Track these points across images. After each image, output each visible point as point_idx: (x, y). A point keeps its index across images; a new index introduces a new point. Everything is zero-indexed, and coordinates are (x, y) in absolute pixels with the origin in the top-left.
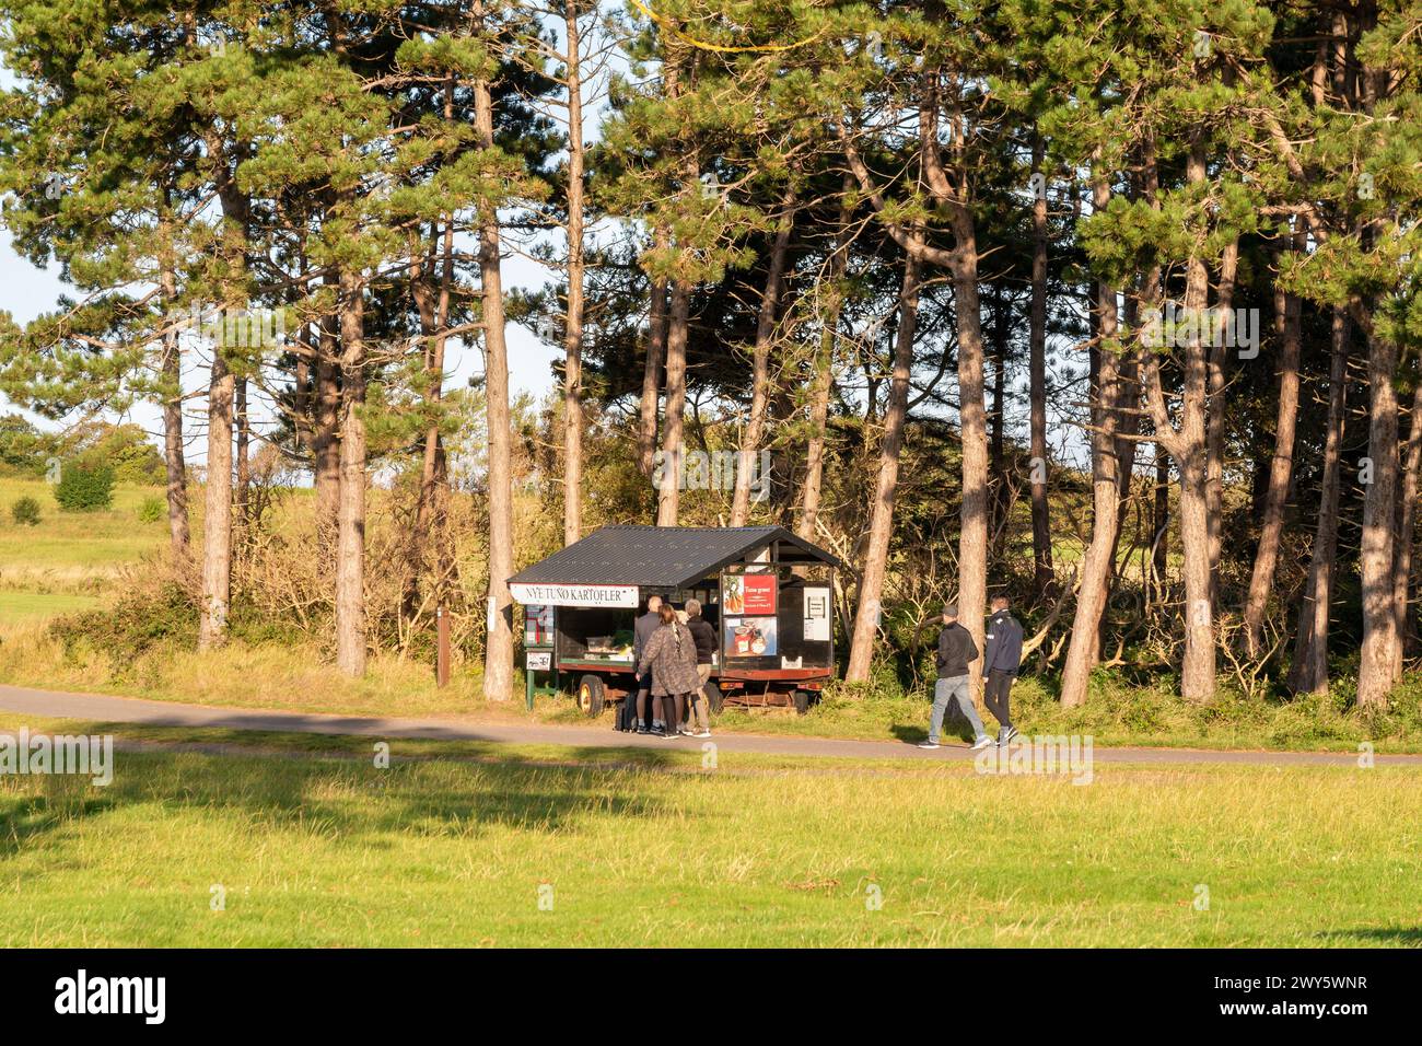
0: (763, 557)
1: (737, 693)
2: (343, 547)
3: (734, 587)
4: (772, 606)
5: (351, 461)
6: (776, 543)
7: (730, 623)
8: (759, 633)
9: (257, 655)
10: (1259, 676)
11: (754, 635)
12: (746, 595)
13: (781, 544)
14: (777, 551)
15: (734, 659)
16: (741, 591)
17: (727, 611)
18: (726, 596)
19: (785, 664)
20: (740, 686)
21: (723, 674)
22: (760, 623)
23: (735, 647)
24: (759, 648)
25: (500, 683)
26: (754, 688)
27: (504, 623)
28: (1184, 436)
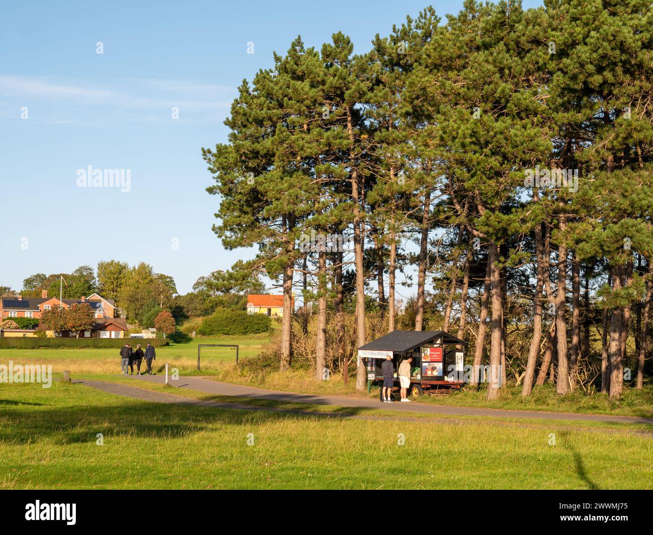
0: (439, 342)
1: (428, 389)
2: (318, 337)
3: (426, 352)
4: (441, 359)
5: (321, 308)
6: (442, 337)
7: (424, 364)
8: (435, 368)
9: (296, 373)
10: (591, 385)
11: (434, 369)
12: (431, 355)
13: (444, 337)
14: (442, 340)
15: (426, 377)
16: (428, 353)
17: (423, 360)
18: (423, 355)
19: (446, 378)
20: (429, 386)
21: (422, 382)
22: (436, 365)
23: (426, 373)
24: (435, 373)
25: (361, 384)
26: (434, 387)
27: (362, 363)
28: (558, 299)
